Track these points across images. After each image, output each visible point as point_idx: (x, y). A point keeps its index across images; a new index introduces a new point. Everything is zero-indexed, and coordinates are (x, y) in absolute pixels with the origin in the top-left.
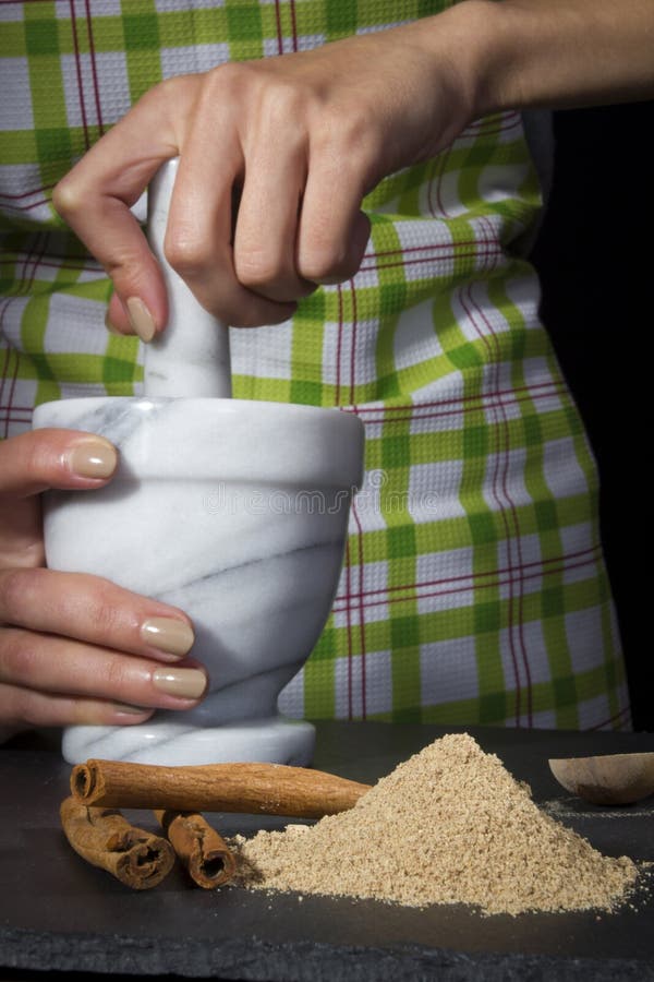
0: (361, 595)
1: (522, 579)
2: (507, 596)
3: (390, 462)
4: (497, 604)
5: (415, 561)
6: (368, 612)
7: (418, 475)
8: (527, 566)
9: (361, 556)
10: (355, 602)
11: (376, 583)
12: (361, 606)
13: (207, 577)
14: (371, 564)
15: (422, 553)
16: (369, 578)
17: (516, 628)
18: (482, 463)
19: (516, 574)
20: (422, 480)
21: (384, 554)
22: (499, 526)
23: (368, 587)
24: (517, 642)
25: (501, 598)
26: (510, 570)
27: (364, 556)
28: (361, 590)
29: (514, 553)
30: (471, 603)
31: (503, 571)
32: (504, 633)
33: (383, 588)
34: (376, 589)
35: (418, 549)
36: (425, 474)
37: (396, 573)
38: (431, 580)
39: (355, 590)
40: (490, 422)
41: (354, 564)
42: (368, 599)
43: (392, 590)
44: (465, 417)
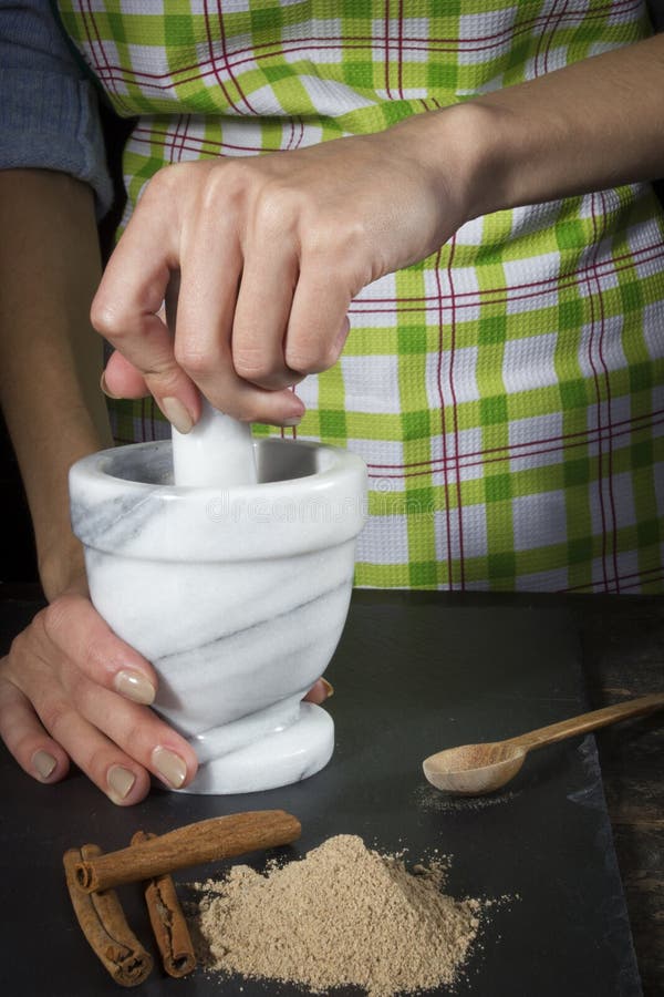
0: (457, 458)
1: (611, 437)
2: (597, 453)
3: (485, 340)
4: (586, 461)
5: (507, 426)
6: (463, 471)
7: (513, 348)
8: (615, 425)
9: (456, 425)
10: (451, 464)
11: (470, 447)
12: (457, 467)
13: (220, 639)
14: (464, 431)
15: (513, 419)
16: (464, 443)
17: (605, 480)
18: (576, 334)
19: (605, 433)
20: (516, 353)
21: (477, 422)
22: (590, 391)
23: (463, 451)
24: (606, 493)
25: (590, 455)
26: (600, 429)
27: (458, 425)
28: (457, 453)
29: (604, 414)
30: (561, 461)
31: (593, 431)
32: (594, 485)
33: (477, 451)
34: (471, 452)
35: (509, 416)
36: (520, 347)
37: (489, 438)
38: (522, 442)
39: (451, 453)
40: (583, 295)
41: (449, 431)
42: (462, 461)
43: (486, 452)
44: (559, 294)
